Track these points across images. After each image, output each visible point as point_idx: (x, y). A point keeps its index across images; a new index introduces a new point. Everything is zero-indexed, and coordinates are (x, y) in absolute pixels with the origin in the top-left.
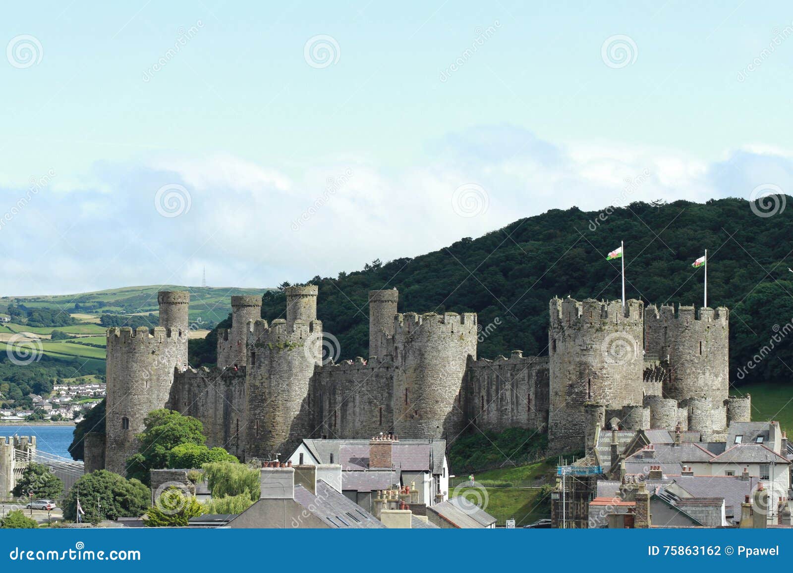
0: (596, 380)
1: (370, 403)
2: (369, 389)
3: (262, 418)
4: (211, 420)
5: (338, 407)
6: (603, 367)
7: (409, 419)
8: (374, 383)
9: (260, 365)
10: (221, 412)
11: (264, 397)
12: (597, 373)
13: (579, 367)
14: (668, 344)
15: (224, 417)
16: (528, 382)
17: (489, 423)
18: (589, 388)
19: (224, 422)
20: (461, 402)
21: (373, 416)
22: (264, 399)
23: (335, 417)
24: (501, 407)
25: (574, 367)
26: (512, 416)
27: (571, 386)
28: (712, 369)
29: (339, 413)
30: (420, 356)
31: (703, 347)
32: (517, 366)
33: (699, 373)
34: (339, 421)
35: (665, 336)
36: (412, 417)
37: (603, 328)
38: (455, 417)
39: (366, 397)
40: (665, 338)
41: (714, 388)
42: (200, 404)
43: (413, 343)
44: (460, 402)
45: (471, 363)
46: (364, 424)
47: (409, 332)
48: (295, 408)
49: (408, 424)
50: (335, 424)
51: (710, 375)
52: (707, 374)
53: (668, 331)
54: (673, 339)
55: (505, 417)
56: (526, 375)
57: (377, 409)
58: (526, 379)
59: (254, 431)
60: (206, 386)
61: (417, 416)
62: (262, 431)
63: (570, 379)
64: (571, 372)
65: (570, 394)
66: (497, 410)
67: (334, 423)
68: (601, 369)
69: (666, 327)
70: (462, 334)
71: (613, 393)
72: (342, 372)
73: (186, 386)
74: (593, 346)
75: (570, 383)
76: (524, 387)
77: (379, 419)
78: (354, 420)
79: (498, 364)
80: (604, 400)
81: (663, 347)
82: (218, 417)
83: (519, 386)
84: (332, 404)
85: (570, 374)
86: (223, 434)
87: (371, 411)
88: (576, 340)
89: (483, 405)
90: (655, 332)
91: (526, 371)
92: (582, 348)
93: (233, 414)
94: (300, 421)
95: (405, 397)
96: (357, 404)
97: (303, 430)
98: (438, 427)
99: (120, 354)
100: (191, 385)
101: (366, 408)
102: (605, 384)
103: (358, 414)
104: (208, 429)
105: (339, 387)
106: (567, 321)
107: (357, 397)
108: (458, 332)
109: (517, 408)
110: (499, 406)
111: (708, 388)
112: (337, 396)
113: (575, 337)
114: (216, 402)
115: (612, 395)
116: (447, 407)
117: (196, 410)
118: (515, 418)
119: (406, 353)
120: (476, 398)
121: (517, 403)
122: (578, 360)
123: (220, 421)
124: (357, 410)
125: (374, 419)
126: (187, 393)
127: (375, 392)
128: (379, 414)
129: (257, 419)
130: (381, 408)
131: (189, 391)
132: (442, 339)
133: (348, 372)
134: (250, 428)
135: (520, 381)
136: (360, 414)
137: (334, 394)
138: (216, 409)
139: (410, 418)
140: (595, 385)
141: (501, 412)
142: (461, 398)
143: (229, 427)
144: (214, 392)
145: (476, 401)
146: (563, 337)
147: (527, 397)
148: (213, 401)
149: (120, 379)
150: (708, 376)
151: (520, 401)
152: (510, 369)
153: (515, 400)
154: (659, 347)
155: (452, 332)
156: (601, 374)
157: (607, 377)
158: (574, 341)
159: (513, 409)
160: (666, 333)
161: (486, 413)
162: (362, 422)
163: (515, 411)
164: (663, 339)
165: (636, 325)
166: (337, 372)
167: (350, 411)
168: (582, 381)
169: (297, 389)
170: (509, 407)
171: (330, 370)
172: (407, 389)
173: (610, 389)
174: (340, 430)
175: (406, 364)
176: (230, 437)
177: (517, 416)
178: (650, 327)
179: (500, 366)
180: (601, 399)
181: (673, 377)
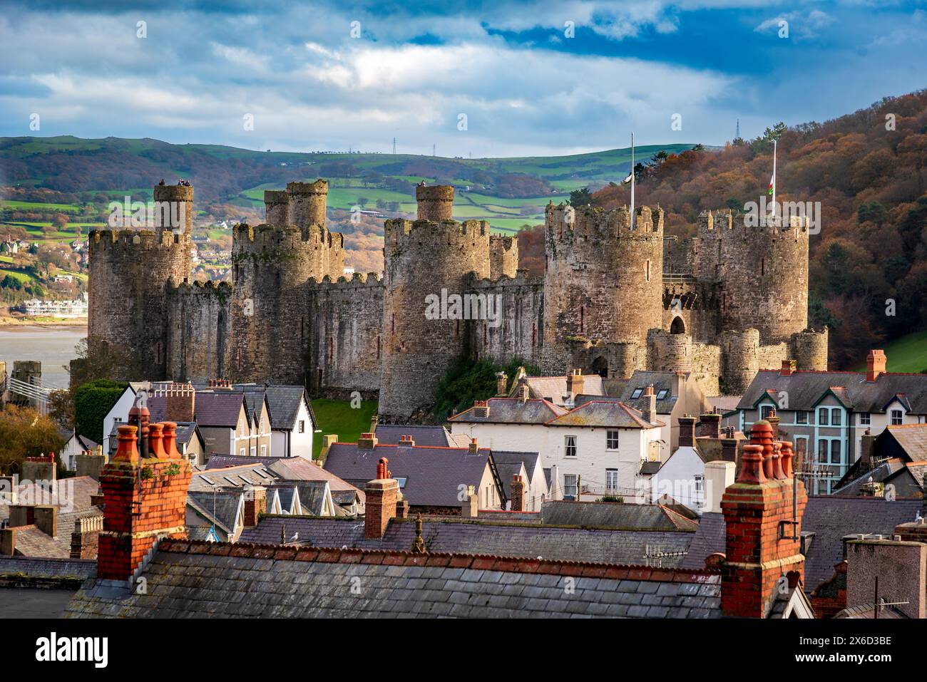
0: (590, 309)
1: (368, 330)
2: (367, 313)
3: (245, 346)
4: (204, 347)
5: (335, 334)
6: (600, 292)
7: (395, 352)
8: (372, 306)
9: (243, 282)
10: (214, 338)
11: (247, 321)
12: (592, 299)
13: (571, 292)
14: (722, 262)
15: (217, 344)
16: (533, 309)
17: (491, 359)
18: (582, 319)
19: (218, 350)
20: (460, 332)
21: (371, 346)
22: (246, 324)
23: (332, 347)
24: (505, 339)
25: (565, 292)
26: (516, 351)
27: (562, 316)
28: (779, 295)
29: (335, 342)
30: (408, 274)
31: (766, 266)
32: (522, 288)
33: (760, 299)
34: (335, 353)
35: (720, 251)
36: (399, 350)
37: (601, 242)
38: (451, 350)
39: (364, 323)
40: (719, 253)
41: (780, 318)
42: (193, 327)
43: (401, 257)
44: (458, 333)
45: (474, 282)
46: (362, 356)
47: (396, 243)
48: (283, 335)
49: (394, 358)
50: (332, 355)
51: (775, 302)
52: (771, 301)
53: (722, 246)
54: (728, 256)
55: (509, 351)
56: (532, 300)
57: (375, 338)
58: (531, 304)
59: (237, 362)
60: (200, 305)
61: (404, 348)
62: (244, 363)
63: (560, 307)
64: (562, 298)
65: (560, 325)
66: (501, 343)
67: (330, 354)
68: (597, 295)
69: (721, 240)
70: (463, 246)
71: (611, 326)
72: (339, 291)
73: (180, 305)
74: (588, 266)
75: (561, 312)
76: (529, 315)
77: (377, 350)
78: (351, 352)
79: (502, 284)
80: (601, 334)
81: (716, 265)
82: (212, 343)
83: (524, 313)
84: (328, 330)
85: (560, 300)
86: (216, 365)
87: (369, 341)
88: (568, 258)
89: (486, 336)
90: (708, 246)
91: (531, 295)
92: (574, 268)
93: (227, 341)
94: (290, 352)
95: (392, 324)
96: (355, 331)
97: (294, 362)
98: (428, 363)
99: (99, 264)
100: (185, 303)
101: (364, 336)
102: (602, 314)
103: (355, 345)
104: (201, 358)
105: (336, 310)
106: (558, 233)
107: (355, 322)
108: (456, 244)
109: (522, 341)
110: (502, 339)
111: (772, 319)
112: (333, 321)
113: (567, 255)
114: (209, 325)
115: (610, 328)
116: (440, 338)
117: (190, 334)
118: (518, 353)
119: (393, 270)
120: (478, 327)
121: (521, 335)
122: (569, 282)
123: (214, 349)
124: (355, 338)
125: (372, 351)
126: (180, 313)
127: (373, 317)
128: (376, 345)
129: (239, 347)
130: (379, 337)
131: (183, 310)
132: (435, 253)
133: (346, 291)
134: (234, 359)
135: (525, 307)
136: (357, 344)
137: (331, 319)
138: (210, 334)
139: (396, 350)
140: (589, 315)
141: (505, 345)
142: (460, 327)
143: (223, 357)
144: (207, 313)
145: (479, 331)
146: (554, 254)
147: (532, 328)
148: (207, 323)
149: (100, 294)
150: (773, 304)
151: (525, 333)
152: (515, 291)
153: (519, 330)
154: (712, 266)
155: (449, 244)
156: (597, 301)
157: (604, 305)
158: (566, 259)
159: (516, 342)
160: (720, 248)
161: (488, 346)
162: (359, 354)
163: (519, 345)
164: (717, 255)
165: (646, 239)
166: (335, 291)
167: (347, 340)
168: (574, 310)
169: (286, 311)
170: (513, 339)
171: (327, 288)
172: (393, 315)
173: (608, 320)
174: (336, 364)
175: (394, 284)
176: (223, 368)
177: (521, 351)
178: (703, 240)
179: (504, 287)
180: (596, 332)
181: (727, 304)
